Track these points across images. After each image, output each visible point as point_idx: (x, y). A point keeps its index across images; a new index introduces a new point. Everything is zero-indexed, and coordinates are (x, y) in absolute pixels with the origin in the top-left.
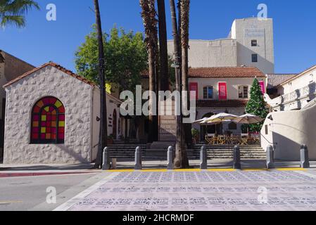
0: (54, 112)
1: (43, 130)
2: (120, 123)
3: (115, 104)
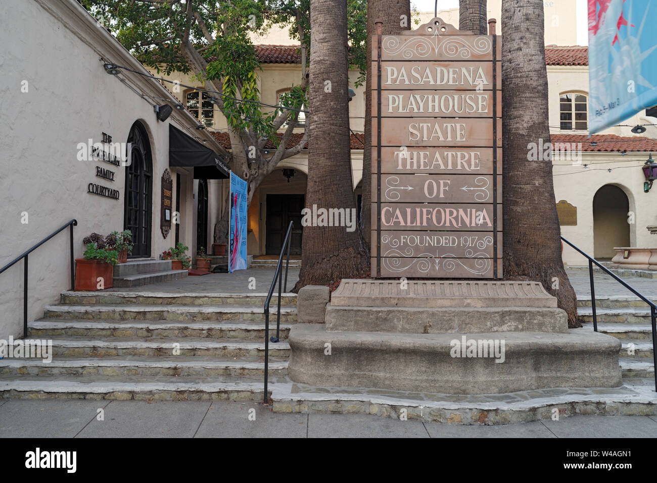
2: (171, 190)
3: (142, 97)
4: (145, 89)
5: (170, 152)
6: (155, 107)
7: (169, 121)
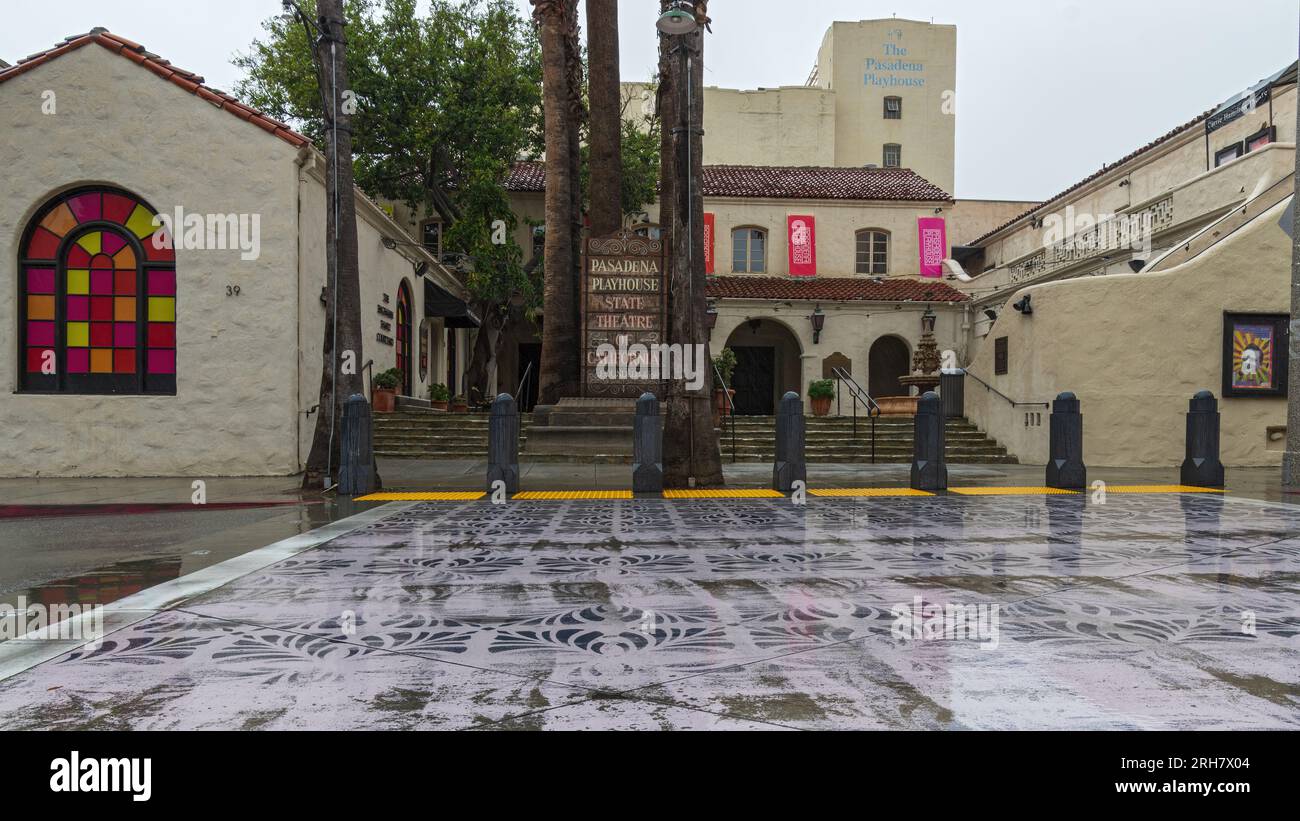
0: (125, 259)
1: (78, 334)
2: (427, 338)
3: (405, 258)
4: (408, 251)
5: (425, 303)
6: (414, 265)
7: (426, 275)
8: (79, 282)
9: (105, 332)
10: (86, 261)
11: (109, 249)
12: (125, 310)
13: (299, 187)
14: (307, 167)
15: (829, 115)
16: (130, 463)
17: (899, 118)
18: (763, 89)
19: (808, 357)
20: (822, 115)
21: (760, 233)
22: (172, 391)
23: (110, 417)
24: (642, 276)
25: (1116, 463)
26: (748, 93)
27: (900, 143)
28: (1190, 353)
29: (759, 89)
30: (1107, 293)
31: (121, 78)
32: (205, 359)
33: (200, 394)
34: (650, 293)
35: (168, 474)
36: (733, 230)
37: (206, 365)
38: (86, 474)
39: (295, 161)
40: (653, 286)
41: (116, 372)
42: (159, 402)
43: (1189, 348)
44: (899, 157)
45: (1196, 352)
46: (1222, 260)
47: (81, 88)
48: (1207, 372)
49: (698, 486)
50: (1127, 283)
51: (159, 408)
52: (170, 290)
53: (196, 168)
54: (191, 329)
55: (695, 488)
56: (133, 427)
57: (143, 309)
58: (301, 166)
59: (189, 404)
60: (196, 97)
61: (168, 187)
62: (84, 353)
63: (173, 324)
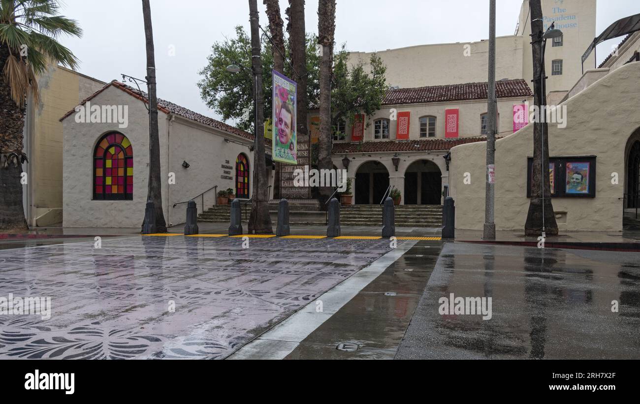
0: (121, 155)
1: (109, 181)
8: (109, 164)
9: (116, 180)
10: (112, 157)
11: (117, 153)
12: (121, 172)
13: (169, 127)
14: (171, 120)
15: (520, 49)
16: (121, 223)
17: (562, 45)
18: (483, 40)
19: (444, 177)
20: (516, 49)
21: (433, 119)
22: (131, 198)
23: (115, 208)
24: (302, 150)
25: (476, 228)
26: (475, 43)
27: (561, 59)
28: (510, 177)
29: (481, 40)
30: (473, 151)
31: (119, 96)
32: (141, 188)
33: (139, 200)
34: (305, 157)
35: (130, 227)
36: (420, 118)
37: (141, 190)
38: (109, 227)
39: (166, 119)
40: (306, 154)
41: (119, 193)
42: (128, 203)
43: (509, 175)
44: (561, 66)
45: (514, 177)
46: (526, 133)
47: (109, 100)
48: (519, 186)
49: (256, 233)
50: (480, 146)
51: (128, 205)
52: (131, 166)
53: (139, 124)
54: (137, 178)
55: (255, 234)
56: (122, 211)
57: (125, 172)
58: (170, 120)
59: (136, 203)
60: (139, 100)
61: (131, 131)
62: (110, 187)
63: (132, 176)
